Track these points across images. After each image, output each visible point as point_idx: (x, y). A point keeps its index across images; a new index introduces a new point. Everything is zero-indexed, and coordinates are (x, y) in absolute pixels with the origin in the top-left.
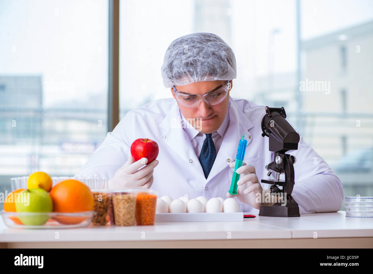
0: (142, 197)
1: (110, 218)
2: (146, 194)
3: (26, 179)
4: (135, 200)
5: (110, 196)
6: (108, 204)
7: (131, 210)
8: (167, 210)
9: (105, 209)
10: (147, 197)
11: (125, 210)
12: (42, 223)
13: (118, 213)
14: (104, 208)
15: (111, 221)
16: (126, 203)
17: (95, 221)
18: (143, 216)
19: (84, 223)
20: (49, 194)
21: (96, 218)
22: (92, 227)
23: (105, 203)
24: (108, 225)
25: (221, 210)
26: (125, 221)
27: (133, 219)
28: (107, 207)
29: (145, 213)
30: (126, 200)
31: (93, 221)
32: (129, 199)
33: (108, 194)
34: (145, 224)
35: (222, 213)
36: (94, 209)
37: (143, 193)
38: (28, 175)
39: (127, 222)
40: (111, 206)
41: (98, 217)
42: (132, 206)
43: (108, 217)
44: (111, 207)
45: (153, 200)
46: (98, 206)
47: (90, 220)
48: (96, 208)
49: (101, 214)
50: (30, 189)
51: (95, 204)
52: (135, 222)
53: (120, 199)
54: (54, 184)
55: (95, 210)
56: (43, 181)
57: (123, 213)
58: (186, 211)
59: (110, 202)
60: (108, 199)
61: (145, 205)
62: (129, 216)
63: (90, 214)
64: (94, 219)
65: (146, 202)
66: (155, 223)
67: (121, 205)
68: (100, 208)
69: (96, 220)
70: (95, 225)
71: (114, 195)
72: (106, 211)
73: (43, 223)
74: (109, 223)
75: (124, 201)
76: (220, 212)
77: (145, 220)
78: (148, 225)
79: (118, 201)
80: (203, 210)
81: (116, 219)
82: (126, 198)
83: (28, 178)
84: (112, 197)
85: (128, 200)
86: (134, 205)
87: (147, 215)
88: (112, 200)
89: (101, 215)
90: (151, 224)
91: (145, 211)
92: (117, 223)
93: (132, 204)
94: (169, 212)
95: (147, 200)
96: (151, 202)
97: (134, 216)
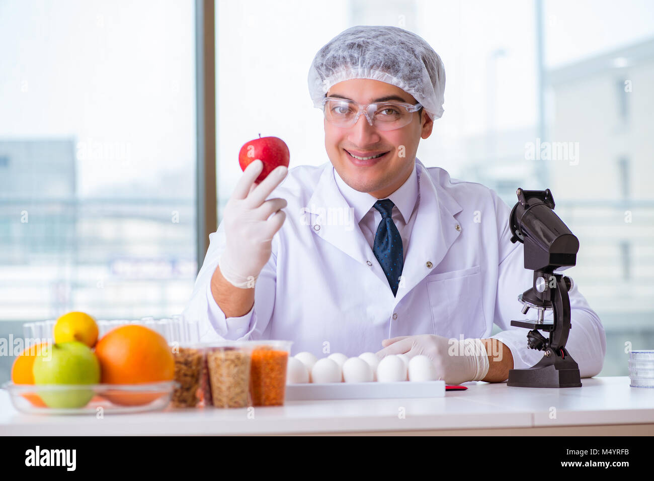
0: (261, 355)
1: (205, 395)
2: (269, 349)
3: (51, 326)
4: (249, 361)
5: (203, 354)
6: (200, 368)
7: (242, 379)
8: (307, 379)
9: (195, 377)
10: (269, 354)
11: (231, 379)
12: (81, 405)
13: (219, 385)
14: (193, 376)
15: (206, 399)
16: (232, 366)
17: (176, 399)
18: (264, 389)
19: (158, 403)
20: (92, 351)
21: (178, 394)
22: (171, 411)
23: (194, 368)
24: (200, 407)
25: (405, 377)
26: (231, 399)
27: (247, 395)
28: (198, 374)
29: (268, 384)
30: (233, 361)
31: (173, 400)
32: (238, 358)
33: (199, 351)
34: (267, 403)
35: (407, 383)
36: (175, 378)
37: (262, 349)
38: (53, 319)
39: (234, 401)
40: (205, 371)
41: (182, 393)
42: (243, 372)
43: (200, 392)
44: (205, 374)
45: (280, 361)
46: (183, 371)
47: (168, 398)
48: (178, 376)
49: (187, 386)
50: (59, 342)
51: (176, 369)
52: (250, 400)
53: (221, 360)
54: (102, 334)
55: (177, 380)
56: (82, 327)
57: (228, 384)
58: (340, 379)
59: (203, 365)
60: (199, 359)
61: (267, 370)
62: (238, 390)
63: (168, 387)
64: (175, 396)
65: (268, 364)
66: (285, 402)
67: (224, 371)
68: (185, 375)
69: (179, 397)
70: (177, 407)
71: (211, 353)
72: (197, 381)
73: (83, 404)
74: (202, 403)
75: (228, 363)
76: (402, 381)
77: (268, 398)
78: (272, 405)
79: (219, 362)
80: (372, 377)
81: (216, 395)
82: (233, 357)
83: (54, 323)
84: (207, 356)
85: (236, 361)
86: (247, 369)
87: (271, 388)
88: (206, 362)
89: (188, 389)
90: (280, 404)
91: (268, 381)
92: (216, 403)
93: (243, 368)
94: (311, 381)
95: (271, 361)
96: (278, 364)
97: (247, 389)
